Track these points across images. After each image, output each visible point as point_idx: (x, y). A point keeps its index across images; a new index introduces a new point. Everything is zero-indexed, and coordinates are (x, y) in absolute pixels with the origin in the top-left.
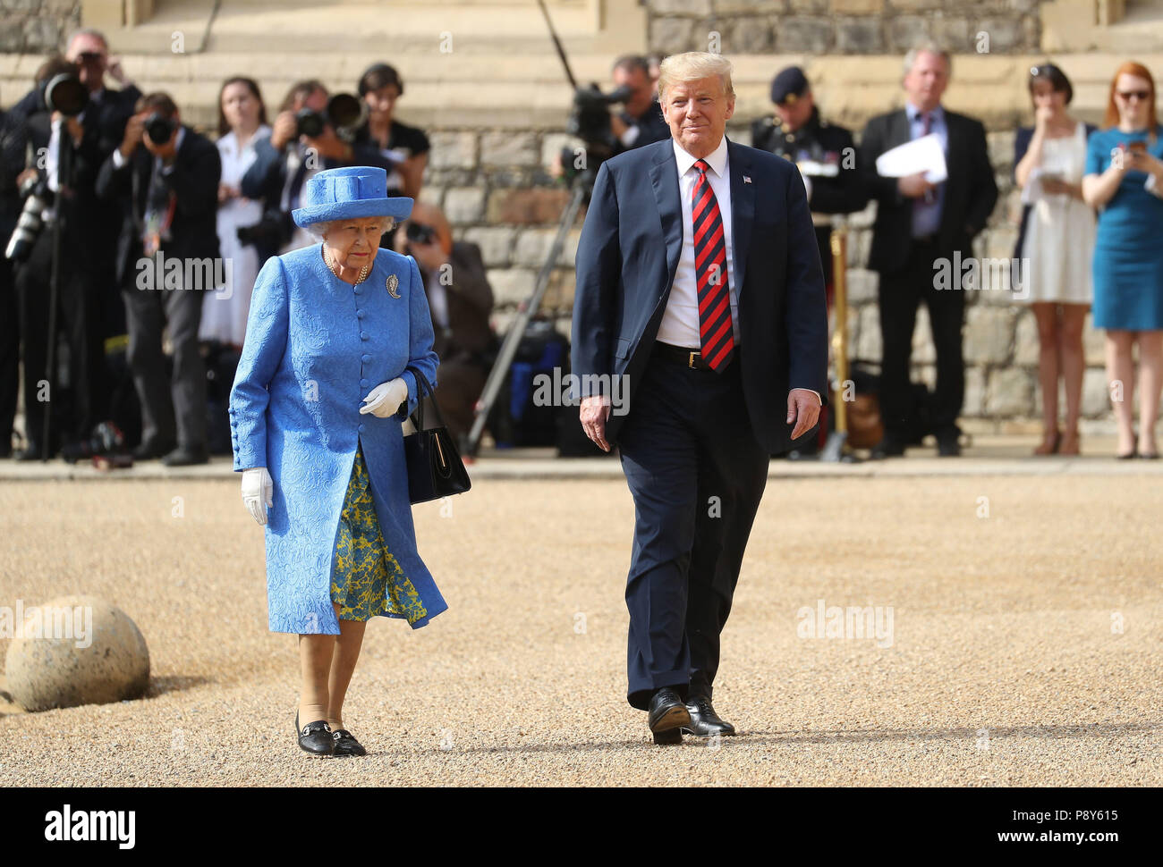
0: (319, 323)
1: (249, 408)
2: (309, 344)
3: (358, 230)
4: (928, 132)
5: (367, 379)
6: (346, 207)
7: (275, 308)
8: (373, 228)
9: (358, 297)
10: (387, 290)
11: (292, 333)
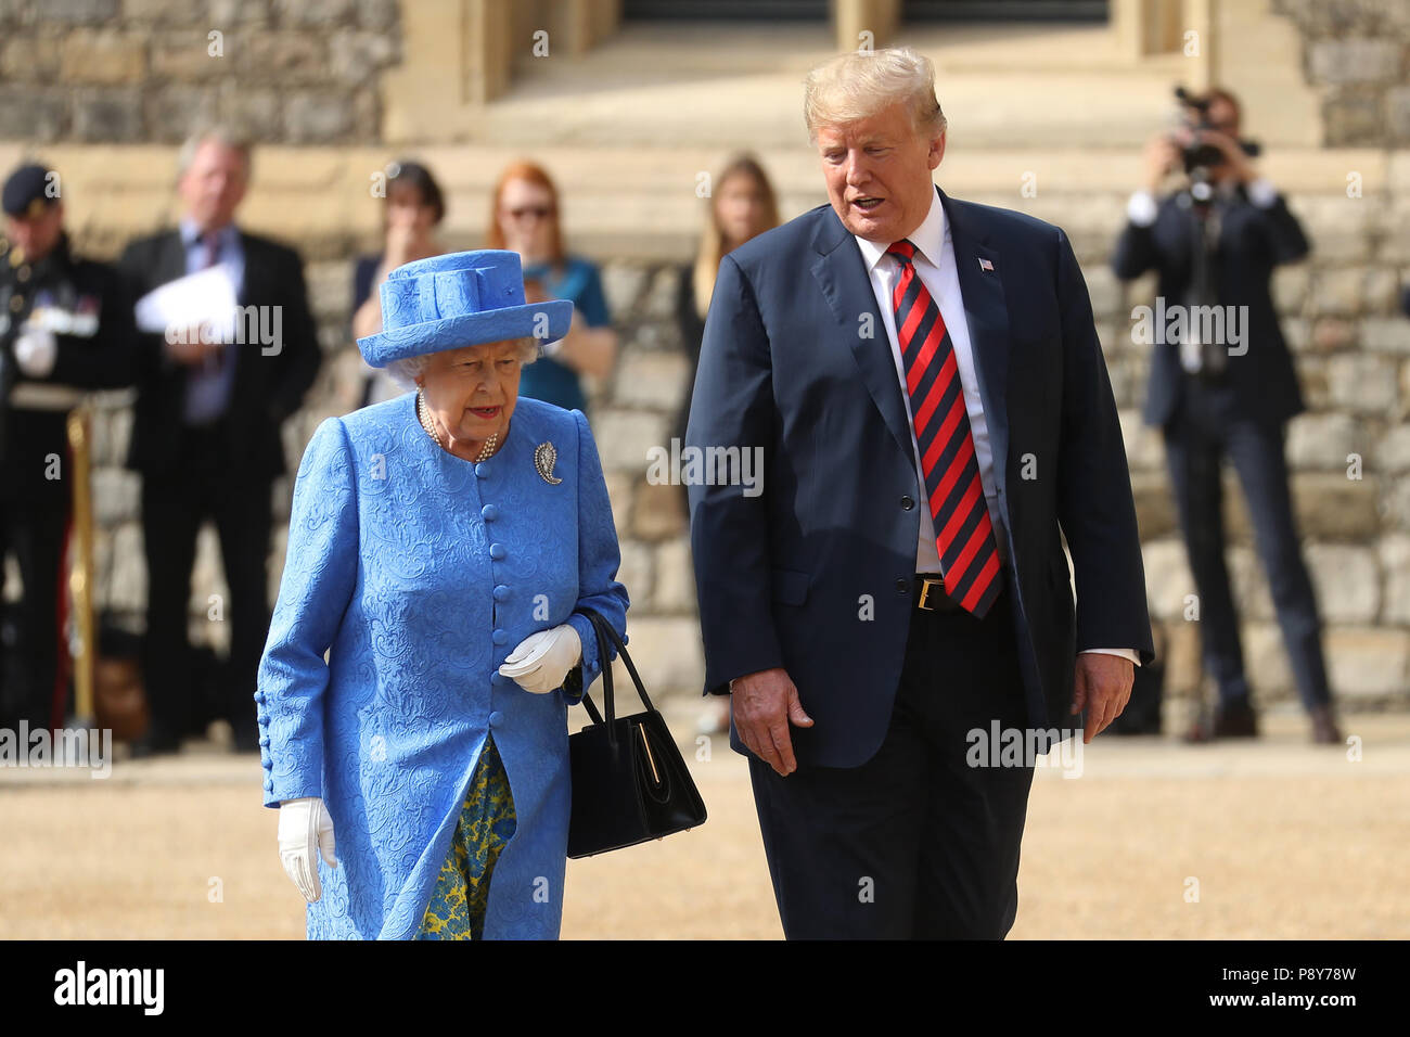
0: (415, 531)
1: (291, 691)
2: (396, 570)
3: (480, 366)
4: (214, 260)
5: (504, 629)
6: (460, 325)
7: (335, 507)
8: (506, 362)
9: (484, 483)
10: (536, 470)
11: (364, 552)
